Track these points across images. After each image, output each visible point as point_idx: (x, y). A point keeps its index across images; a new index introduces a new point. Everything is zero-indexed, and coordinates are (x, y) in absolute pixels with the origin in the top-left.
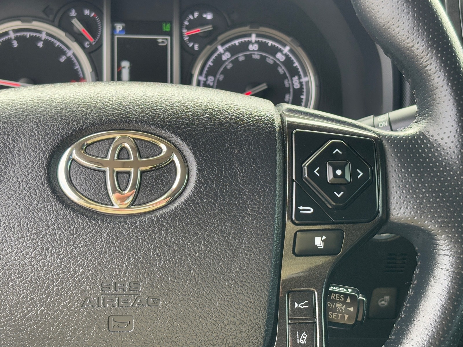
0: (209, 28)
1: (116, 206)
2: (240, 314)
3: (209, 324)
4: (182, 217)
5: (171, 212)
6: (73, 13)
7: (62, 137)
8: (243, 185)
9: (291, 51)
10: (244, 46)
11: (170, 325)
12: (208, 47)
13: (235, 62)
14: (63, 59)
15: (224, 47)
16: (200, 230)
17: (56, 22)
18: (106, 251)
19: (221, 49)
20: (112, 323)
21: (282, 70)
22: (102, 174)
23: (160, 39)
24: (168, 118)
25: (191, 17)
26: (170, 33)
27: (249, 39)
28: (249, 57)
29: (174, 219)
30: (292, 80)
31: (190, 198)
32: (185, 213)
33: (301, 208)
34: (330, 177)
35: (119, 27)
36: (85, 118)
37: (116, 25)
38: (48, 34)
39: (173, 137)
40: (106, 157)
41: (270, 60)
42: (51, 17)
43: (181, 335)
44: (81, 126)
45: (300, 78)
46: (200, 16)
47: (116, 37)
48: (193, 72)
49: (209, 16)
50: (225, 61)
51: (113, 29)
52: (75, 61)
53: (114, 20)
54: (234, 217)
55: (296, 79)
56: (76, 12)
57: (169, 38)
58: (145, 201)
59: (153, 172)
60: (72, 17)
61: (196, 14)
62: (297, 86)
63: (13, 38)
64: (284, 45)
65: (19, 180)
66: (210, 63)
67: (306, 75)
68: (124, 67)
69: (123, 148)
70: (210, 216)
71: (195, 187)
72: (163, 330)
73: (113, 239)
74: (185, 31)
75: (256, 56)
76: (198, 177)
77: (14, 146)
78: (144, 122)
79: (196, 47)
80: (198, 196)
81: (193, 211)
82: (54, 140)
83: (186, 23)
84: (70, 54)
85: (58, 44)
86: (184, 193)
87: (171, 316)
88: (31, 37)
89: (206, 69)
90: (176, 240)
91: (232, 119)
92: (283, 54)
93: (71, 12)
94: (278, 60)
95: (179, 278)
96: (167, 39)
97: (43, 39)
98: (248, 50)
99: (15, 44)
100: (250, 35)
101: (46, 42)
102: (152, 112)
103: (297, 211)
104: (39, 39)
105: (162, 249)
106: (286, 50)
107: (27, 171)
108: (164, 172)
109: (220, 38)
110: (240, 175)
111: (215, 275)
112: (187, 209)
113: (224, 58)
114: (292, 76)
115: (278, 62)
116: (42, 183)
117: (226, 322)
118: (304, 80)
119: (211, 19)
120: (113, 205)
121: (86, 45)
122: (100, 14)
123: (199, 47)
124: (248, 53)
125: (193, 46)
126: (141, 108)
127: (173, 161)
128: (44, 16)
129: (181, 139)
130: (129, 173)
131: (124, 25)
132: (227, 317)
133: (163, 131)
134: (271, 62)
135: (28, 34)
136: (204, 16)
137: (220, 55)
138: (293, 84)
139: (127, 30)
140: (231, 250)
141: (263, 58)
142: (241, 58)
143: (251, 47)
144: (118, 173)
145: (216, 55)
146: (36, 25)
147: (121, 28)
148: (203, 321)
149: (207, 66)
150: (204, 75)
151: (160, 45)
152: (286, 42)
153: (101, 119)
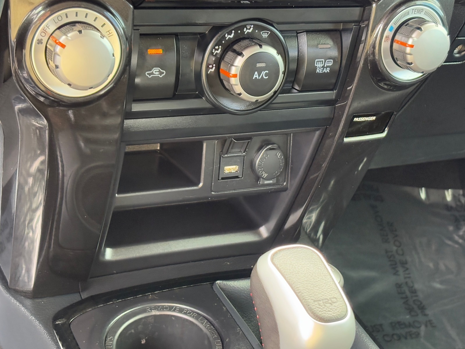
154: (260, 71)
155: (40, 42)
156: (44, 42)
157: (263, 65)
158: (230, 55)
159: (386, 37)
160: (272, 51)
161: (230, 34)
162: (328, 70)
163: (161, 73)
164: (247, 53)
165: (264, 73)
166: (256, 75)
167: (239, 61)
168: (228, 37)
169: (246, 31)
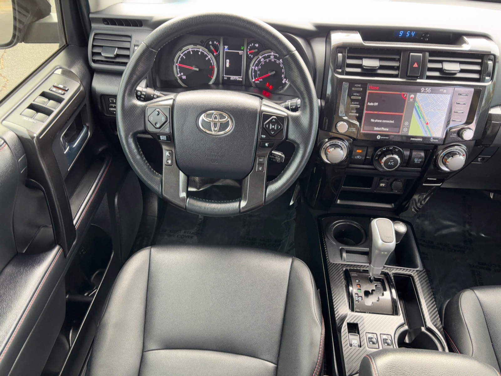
0: (256, 50)
5: (227, 135)
7: (200, 112)
10: (269, 56)
12: (256, 56)
13: (265, 62)
14: (207, 59)
17: (205, 46)
19: (260, 57)
23: (240, 52)
25: (251, 45)
26: (243, 50)
27: (271, 54)
28: (270, 60)
32: (231, 136)
33: (262, 136)
34: (271, 128)
35: (226, 47)
37: (225, 46)
38: (202, 50)
39: (229, 114)
40: (211, 119)
42: (203, 44)
46: (254, 45)
47: (225, 51)
48: (250, 65)
50: (262, 62)
51: (224, 48)
52: (211, 59)
53: (224, 45)
56: (212, 42)
57: (243, 52)
60: (210, 45)
61: (253, 44)
63: (191, 51)
69: (216, 116)
71: (234, 129)
74: (248, 50)
75: (273, 60)
76: (235, 126)
79: (252, 57)
80: (234, 132)
81: (233, 135)
82: (198, 113)
83: (249, 47)
84: (209, 57)
85: (205, 53)
88: (197, 51)
89: (255, 64)
93: (210, 42)
99: (191, 53)
100: (271, 52)
101: (201, 52)
103: (261, 136)
104: (199, 51)
107: (191, 122)
109: (260, 53)
113: (262, 60)
115: (280, 63)
116: (195, 125)
119: (258, 45)
120: (213, 132)
121: (215, 55)
122: (219, 43)
124: (270, 59)
125: (251, 56)
127: (229, 121)
128: (201, 44)
129: (232, 115)
130: (217, 124)
131: (228, 47)
133: (227, 112)
134: (278, 63)
135: (195, 50)
137: (260, 59)
139: (229, 49)
141: (275, 61)
142: (268, 61)
143: (271, 57)
144: (214, 123)
145: (259, 59)
146: (198, 46)
149: (256, 63)
150: (254, 66)
151: (240, 54)
154: (391, 162)
155: (324, 148)
156: (325, 148)
157: (392, 161)
158: (383, 155)
159: (441, 156)
160: (396, 157)
161: (385, 148)
162: (419, 162)
163: (360, 157)
164: (388, 157)
165: (392, 163)
166: (389, 163)
167: (385, 159)
168: (383, 149)
169: (390, 148)
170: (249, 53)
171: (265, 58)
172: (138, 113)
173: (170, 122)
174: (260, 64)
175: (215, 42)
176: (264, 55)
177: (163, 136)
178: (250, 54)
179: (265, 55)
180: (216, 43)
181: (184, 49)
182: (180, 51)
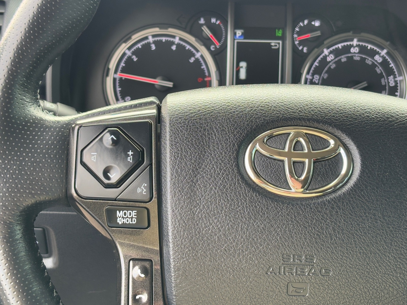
0: (318, 33)
1: (293, 190)
2: (398, 286)
3: (371, 292)
4: (350, 201)
5: (340, 196)
6: (202, 21)
7: (248, 131)
8: (401, 175)
9: (388, 53)
10: (347, 49)
11: (338, 292)
12: (316, 50)
13: (338, 63)
14: (192, 60)
15: (329, 50)
16: (365, 213)
18: (286, 228)
19: (326, 52)
20: (291, 289)
21: (379, 70)
22: (281, 163)
23: (273, 43)
24: (334, 116)
25: (301, 24)
26: (283, 38)
27: (351, 43)
28: (350, 59)
29: (343, 202)
30: (388, 79)
31: (356, 185)
32: (352, 198)
35: (239, 33)
36: (265, 116)
37: (236, 31)
38: (181, 39)
39: (339, 133)
40: (284, 148)
41: (369, 61)
42: (184, 25)
43: (347, 301)
44: (263, 123)
45: (395, 77)
46: (309, 23)
47: (236, 41)
48: (302, 72)
49: (317, 24)
50: (330, 62)
51: (235, 34)
52: (203, 61)
54: (394, 203)
55: (391, 78)
56: (205, 20)
57: (280, 42)
58: (317, 187)
59: (323, 163)
60: (202, 25)
61: (306, 22)
62: (392, 84)
63: (151, 42)
64: (382, 49)
65: (215, 167)
66: (316, 64)
67: (400, 75)
68: (242, 67)
69: (298, 142)
70: (373, 201)
71: (360, 176)
72: (332, 296)
73: (292, 218)
74: (295, 36)
75: (357, 58)
76: (362, 167)
77: (209, 138)
78: (314, 120)
79: (305, 50)
80: (363, 184)
81: (359, 196)
82: (241, 134)
83: (297, 29)
84: (198, 55)
85: (188, 47)
86: (350, 181)
87: (340, 285)
88: (167, 41)
89: (312, 69)
90: (344, 221)
91: (388, 118)
92: (380, 56)
93: (200, 20)
94: (376, 61)
95: (347, 253)
96: (279, 43)
97: (176, 43)
98: (351, 53)
99: (153, 47)
100: (352, 40)
101: (178, 45)
102: (320, 111)
104: (173, 43)
105: (333, 228)
106: (384, 52)
107: (221, 160)
108: (332, 162)
109: (326, 42)
110: (398, 166)
111: (378, 252)
112: (353, 194)
113: (329, 59)
114: (388, 75)
115: (376, 63)
116: (233, 170)
117: (386, 292)
118: (399, 79)
119: (319, 26)
120: (290, 189)
121: (212, 48)
122: (225, 23)
123: (308, 50)
124: (350, 55)
125: (303, 49)
126: (310, 108)
127: (340, 154)
128: (179, 24)
129: (346, 135)
130: (303, 163)
131: (243, 31)
132: (387, 288)
133: (331, 128)
134: (370, 63)
135: (164, 39)
136: (313, 23)
137: (325, 57)
138: (389, 83)
139: (245, 36)
140: (391, 231)
141: (363, 60)
142: (344, 60)
143: (352, 50)
144: (294, 162)
145: (321, 56)
146: (171, 31)
147: (240, 34)
148: (366, 290)
149: (314, 66)
150: (310, 74)
151: (273, 48)
152: (384, 46)
153: (278, 117)
170: (297, 43)
171: (337, 53)
172: (47, 143)
173: (151, 165)
174: (326, 69)
175: (213, 20)
176: (334, 48)
177: (128, 213)
178: (300, 44)
179: (336, 46)
180: (216, 21)
181: (136, 37)
182: (125, 42)
